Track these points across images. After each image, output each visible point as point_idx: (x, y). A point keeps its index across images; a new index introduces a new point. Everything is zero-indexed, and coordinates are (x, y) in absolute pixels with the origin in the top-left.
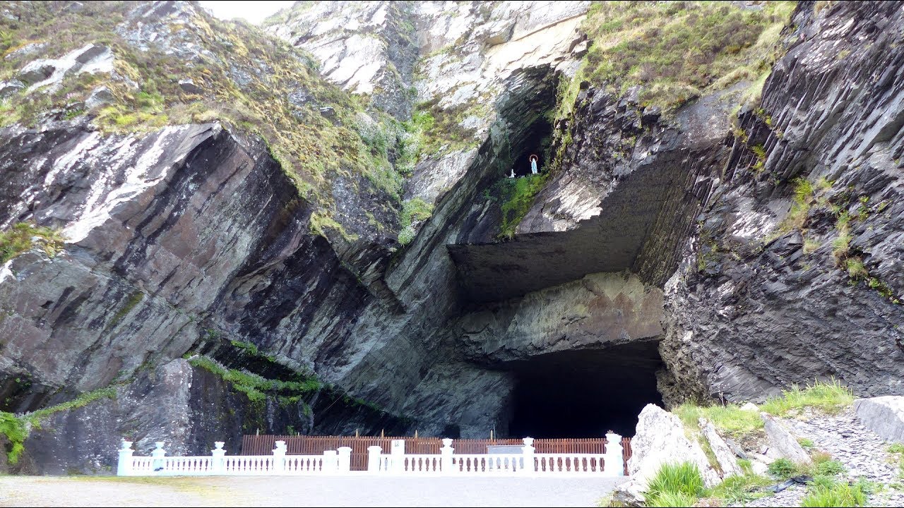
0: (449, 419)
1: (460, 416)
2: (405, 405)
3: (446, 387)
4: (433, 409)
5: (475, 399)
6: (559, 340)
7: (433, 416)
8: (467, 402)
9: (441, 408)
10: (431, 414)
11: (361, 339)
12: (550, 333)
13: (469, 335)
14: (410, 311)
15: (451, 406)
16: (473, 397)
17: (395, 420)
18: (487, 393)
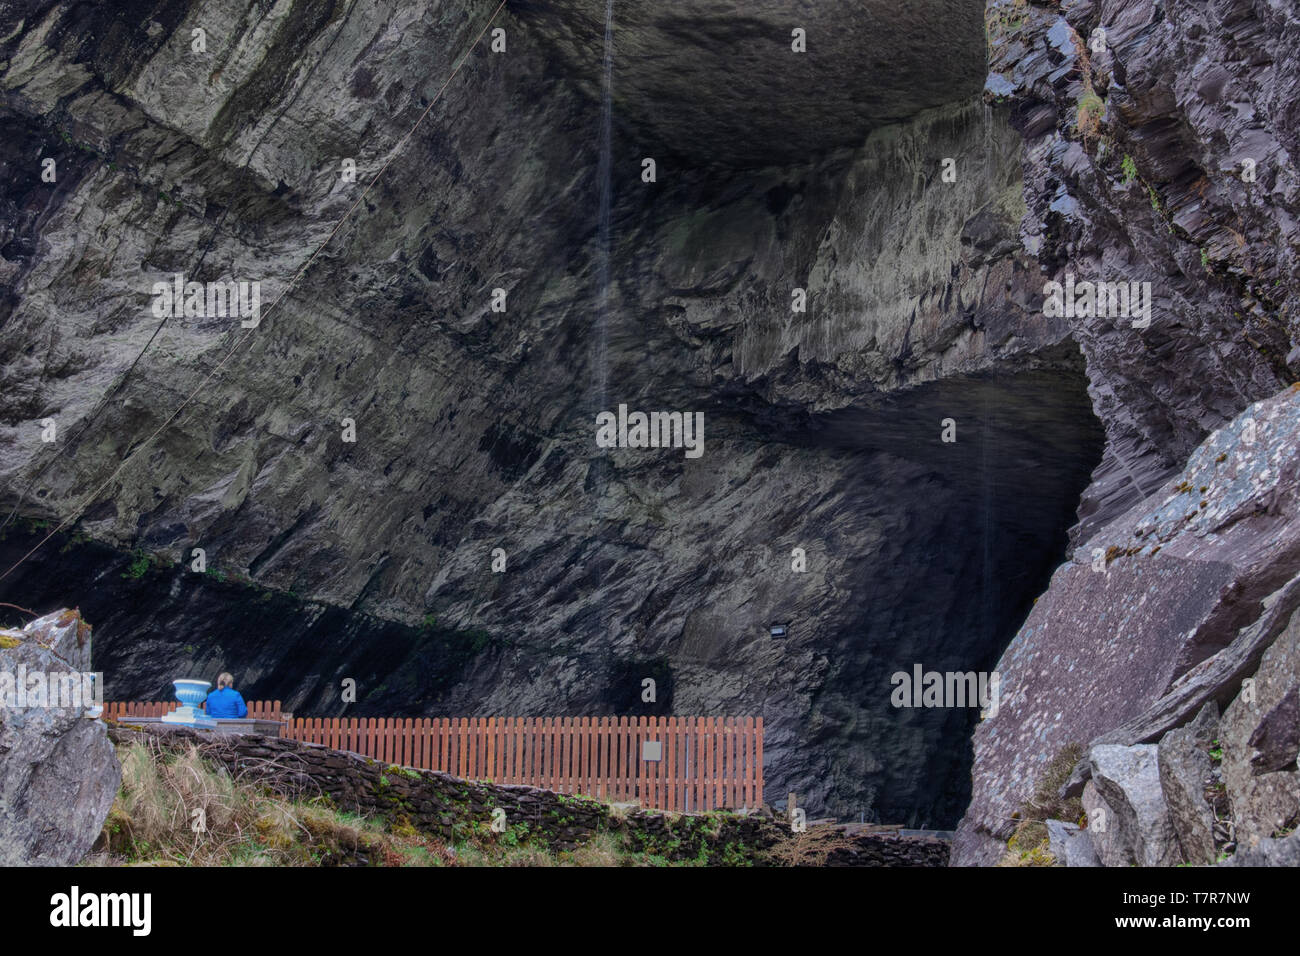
0: (629, 639)
1: (677, 629)
2: (441, 579)
3: (619, 512)
4: (562, 598)
5: (736, 565)
6: (958, 331)
7: (568, 626)
8: (704, 577)
9: (597, 596)
10: (559, 617)
11: (90, 320)
12: (928, 302)
13: (684, 303)
14: (321, 206)
15: (635, 589)
16: (729, 553)
17: (396, 639)
18: (784, 540)
